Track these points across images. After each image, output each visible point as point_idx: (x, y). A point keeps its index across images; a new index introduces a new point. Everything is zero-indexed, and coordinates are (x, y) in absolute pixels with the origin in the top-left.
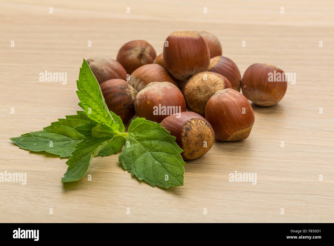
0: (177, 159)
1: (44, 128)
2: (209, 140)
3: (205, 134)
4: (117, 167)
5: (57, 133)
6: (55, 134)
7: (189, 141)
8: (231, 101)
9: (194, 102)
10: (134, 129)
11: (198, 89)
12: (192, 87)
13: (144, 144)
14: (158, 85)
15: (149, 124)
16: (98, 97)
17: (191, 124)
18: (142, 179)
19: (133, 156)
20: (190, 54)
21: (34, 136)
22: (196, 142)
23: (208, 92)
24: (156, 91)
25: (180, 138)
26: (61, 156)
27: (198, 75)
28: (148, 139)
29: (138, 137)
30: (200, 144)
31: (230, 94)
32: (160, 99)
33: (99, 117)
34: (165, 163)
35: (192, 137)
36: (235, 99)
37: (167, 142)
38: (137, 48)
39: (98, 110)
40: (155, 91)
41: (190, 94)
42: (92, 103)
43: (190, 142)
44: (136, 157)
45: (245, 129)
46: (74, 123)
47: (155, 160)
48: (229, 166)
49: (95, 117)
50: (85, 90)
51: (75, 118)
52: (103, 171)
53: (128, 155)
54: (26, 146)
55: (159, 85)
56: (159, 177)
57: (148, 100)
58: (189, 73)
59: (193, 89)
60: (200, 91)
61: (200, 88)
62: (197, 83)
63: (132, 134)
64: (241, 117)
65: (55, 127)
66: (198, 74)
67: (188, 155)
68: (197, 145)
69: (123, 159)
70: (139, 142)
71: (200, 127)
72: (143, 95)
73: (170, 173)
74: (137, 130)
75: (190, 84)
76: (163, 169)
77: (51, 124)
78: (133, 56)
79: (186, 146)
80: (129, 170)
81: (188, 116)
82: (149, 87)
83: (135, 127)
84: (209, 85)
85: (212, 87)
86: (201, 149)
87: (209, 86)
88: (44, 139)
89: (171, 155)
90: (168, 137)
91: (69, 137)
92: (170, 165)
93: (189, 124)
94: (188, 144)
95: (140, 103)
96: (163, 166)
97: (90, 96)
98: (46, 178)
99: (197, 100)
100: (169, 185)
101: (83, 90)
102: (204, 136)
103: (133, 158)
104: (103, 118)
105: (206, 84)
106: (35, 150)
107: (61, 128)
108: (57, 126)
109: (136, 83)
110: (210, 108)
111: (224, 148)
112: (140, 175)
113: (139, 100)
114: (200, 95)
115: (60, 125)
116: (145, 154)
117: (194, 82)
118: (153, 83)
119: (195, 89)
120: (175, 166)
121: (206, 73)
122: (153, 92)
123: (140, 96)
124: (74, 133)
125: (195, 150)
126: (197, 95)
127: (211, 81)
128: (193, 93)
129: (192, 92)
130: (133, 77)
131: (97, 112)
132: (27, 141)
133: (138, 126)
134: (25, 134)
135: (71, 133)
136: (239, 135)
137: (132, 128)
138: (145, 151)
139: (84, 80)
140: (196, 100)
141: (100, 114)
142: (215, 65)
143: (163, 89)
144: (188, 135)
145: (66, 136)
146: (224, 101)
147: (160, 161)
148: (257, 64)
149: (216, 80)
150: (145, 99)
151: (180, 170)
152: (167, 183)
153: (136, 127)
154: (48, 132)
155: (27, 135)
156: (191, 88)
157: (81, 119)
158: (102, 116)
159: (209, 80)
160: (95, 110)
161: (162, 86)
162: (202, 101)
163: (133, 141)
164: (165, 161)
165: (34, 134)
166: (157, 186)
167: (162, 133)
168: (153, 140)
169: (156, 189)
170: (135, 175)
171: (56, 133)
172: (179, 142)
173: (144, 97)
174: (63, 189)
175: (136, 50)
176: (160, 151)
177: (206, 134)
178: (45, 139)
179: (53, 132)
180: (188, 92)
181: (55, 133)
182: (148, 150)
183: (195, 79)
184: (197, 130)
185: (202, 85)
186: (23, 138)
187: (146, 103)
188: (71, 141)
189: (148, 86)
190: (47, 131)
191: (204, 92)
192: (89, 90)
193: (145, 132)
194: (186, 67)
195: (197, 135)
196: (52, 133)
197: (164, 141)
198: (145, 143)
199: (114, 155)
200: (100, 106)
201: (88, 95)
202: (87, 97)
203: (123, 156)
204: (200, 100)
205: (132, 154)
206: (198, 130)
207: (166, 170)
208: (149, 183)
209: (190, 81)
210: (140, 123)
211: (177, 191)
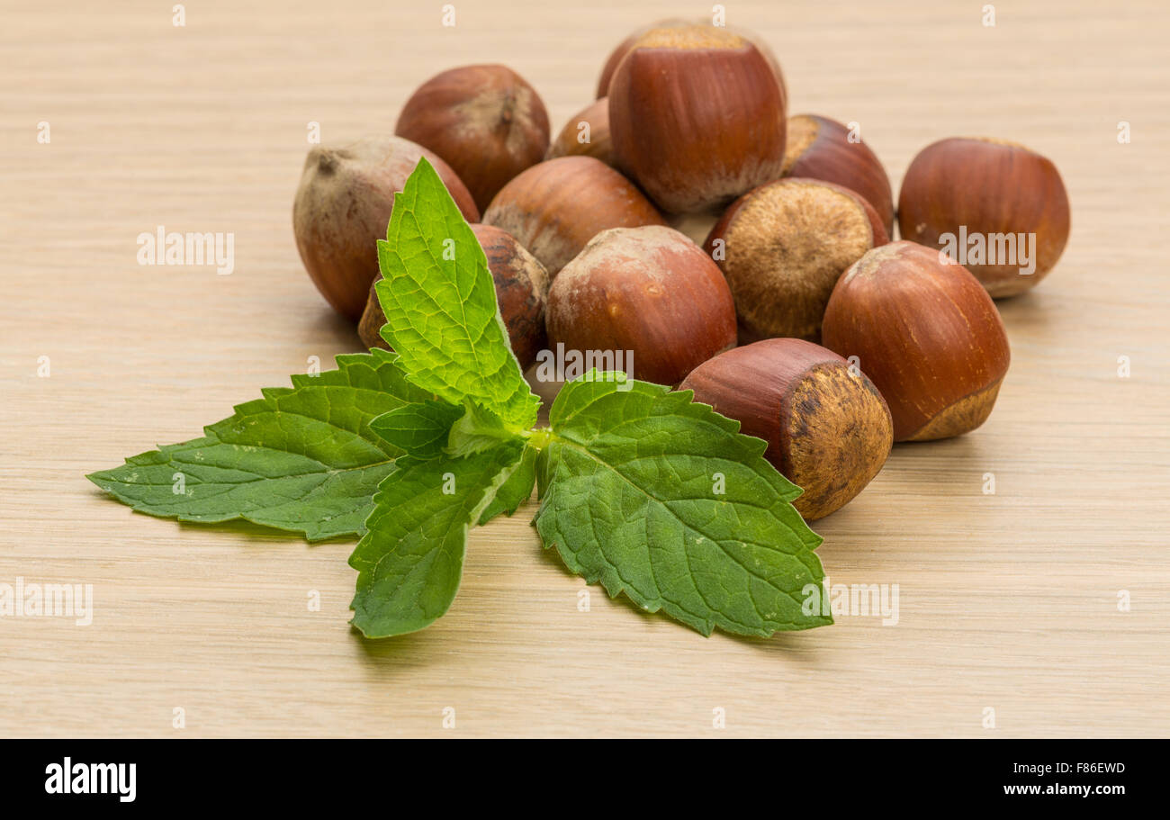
0: (783, 524)
1: (205, 428)
2: (880, 442)
3: (868, 421)
4: (539, 566)
5: (264, 446)
6: (254, 448)
7: (816, 451)
8: (932, 289)
9: (765, 296)
10: (577, 417)
11: (776, 247)
12: (754, 241)
13: (634, 472)
14: (633, 239)
15: (643, 393)
16: (462, 303)
17: (814, 386)
18: (657, 609)
19: (596, 520)
20: (730, 116)
21: (179, 460)
22: (842, 454)
23: (816, 256)
24: (636, 265)
25: (780, 442)
26: (309, 537)
27: (763, 193)
28: (644, 452)
29: (603, 445)
30: (852, 459)
31: (920, 262)
32: (659, 296)
33: (453, 378)
34: (737, 540)
35: (825, 435)
36: (942, 281)
37: (729, 459)
38: (484, 98)
39: (456, 350)
40: (630, 263)
41: (745, 270)
42: (435, 325)
43: (818, 458)
44: (608, 522)
45: (985, 394)
46: (329, 403)
47: (693, 531)
48: (950, 535)
49: (436, 377)
50: (409, 278)
51: (332, 384)
52: (490, 585)
53: (576, 516)
54: (156, 501)
55: (638, 240)
56: (723, 595)
57: (613, 300)
58: (723, 189)
59: (761, 250)
60: (786, 255)
61: (787, 246)
62: (769, 225)
63: (573, 435)
64: (972, 347)
65: (251, 420)
66: (763, 190)
67: (809, 503)
68: (843, 464)
69: (560, 532)
70: (610, 467)
71: (847, 395)
72: (585, 283)
73: (764, 579)
74: (591, 420)
75: (742, 229)
76: (732, 565)
77: (233, 409)
78: (473, 130)
79: (804, 471)
80: (594, 575)
81: (797, 356)
82: (601, 249)
83: (578, 406)
84: (816, 232)
85: (830, 237)
86: (853, 481)
87: (819, 236)
88: (220, 470)
89: (755, 508)
90: (730, 442)
91: (316, 460)
92: (760, 548)
93: (808, 386)
94: (814, 462)
95: (578, 315)
96: (728, 552)
97: (430, 300)
98: (286, 627)
99: (776, 290)
100: (772, 626)
101: (403, 275)
102: (866, 429)
103: (598, 527)
104: (470, 381)
105: (806, 229)
106: (199, 519)
107: (277, 423)
108: (260, 419)
109: (524, 234)
110: (854, 320)
111: (905, 470)
112: (646, 594)
113: (571, 300)
114: (786, 269)
115: (273, 411)
116: (645, 510)
117: (755, 220)
118: (613, 233)
119: (765, 249)
120: (781, 551)
121: (795, 183)
122: (626, 269)
123: (573, 288)
124: (334, 442)
125: (834, 486)
126: (774, 269)
127: (824, 216)
128: (760, 263)
129: (756, 259)
130: (507, 212)
131: (447, 358)
132: (154, 484)
133: (594, 403)
134: (140, 455)
135: (322, 442)
136: (961, 415)
137: (568, 411)
138: (644, 500)
139: (410, 240)
140: (773, 290)
141: (461, 367)
142: (801, 151)
143: (660, 254)
144: (810, 428)
145: (301, 453)
146: (908, 293)
147: (712, 534)
148: (958, 140)
149: (839, 212)
150: (597, 299)
151: (801, 565)
152: (760, 619)
153: (586, 409)
154: (225, 442)
155: (149, 461)
156: (751, 245)
157: (355, 384)
158: (466, 374)
159: (814, 213)
160: (440, 352)
161: (651, 244)
162: (794, 292)
163: (586, 461)
164: (733, 533)
165: (176, 454)
166: (719, 631)
167: (701, 426)
168: (665, 453)
169: (716, 641)
170: (622, 592)
171: (260, 443)
172: (779, 458)
173: (594, 289)
174: (370, 666)
175: (482, 106)
176: (704, 495)
177: (871, 421)
178: (223, 471)
179: (249, 440)
180: (737, 262)
181: (257, 445)
182: (654, 494)
183: (760, 209)
184: (840, 408)
185: (792, 232)
186: (134, 471)
187: (606, 312)
188: (329, 473)
189: (595, 244)
190: (219, 437)
191: (802, 259)
192: (429, 277)
193: (628, 425)
194: (716, 163)
195: (843, 427)
196: (244, 447)
197: (715, 459)
198: (635, 466)
199: (504, 519)
200: (466, 336)
201: (422, 293)
202: (416, 302)
203: (557, 522)
204: (787, 290)
205: (591, 513)
206: (844, 409)
207: (744, 566)
208: (688, 619)
209: (738, 219)
210: (602, 393)
211: (797, 647)
